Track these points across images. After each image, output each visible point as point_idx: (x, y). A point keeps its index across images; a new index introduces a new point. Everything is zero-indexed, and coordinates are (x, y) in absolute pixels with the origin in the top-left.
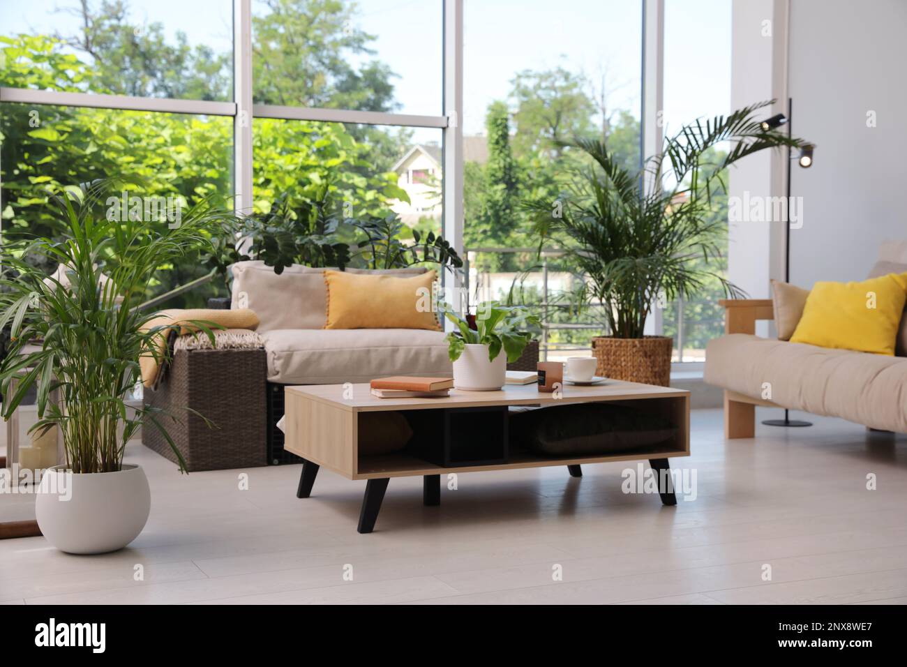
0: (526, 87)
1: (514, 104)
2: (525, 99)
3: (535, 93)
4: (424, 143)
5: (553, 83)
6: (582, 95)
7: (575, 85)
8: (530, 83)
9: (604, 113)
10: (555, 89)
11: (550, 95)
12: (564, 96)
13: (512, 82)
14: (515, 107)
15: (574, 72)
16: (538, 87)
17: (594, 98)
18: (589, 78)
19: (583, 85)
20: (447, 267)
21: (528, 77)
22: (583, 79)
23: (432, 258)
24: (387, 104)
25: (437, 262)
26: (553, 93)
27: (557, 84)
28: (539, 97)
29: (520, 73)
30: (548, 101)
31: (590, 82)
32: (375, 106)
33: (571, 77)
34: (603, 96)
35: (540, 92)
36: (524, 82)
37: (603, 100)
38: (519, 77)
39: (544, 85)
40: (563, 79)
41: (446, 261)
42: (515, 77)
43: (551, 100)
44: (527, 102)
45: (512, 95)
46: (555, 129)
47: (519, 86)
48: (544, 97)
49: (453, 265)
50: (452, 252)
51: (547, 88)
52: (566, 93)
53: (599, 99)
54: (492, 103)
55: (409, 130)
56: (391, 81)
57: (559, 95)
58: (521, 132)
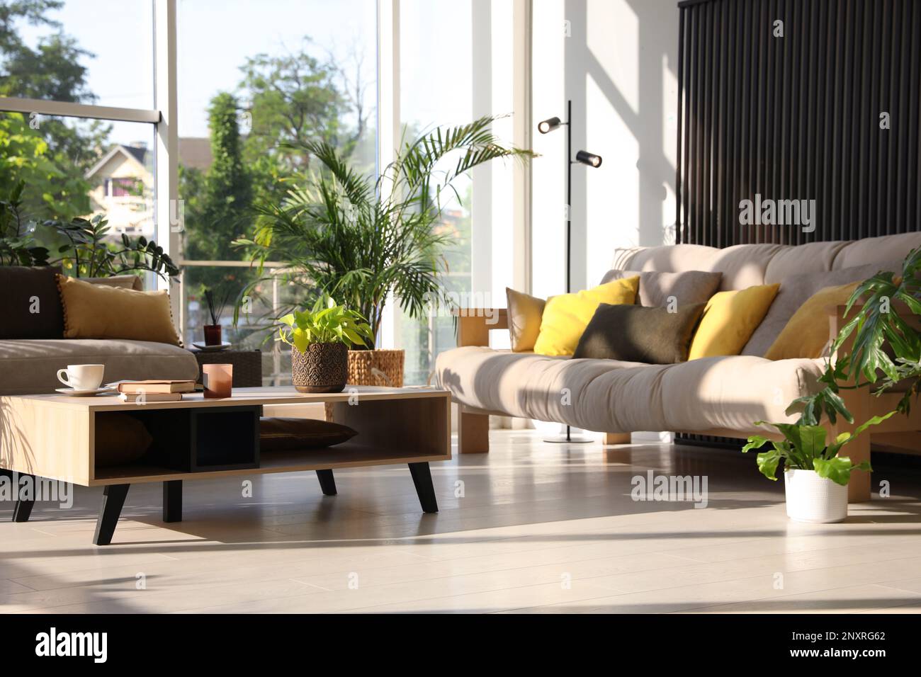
0: (261, 76)
1: (245, 97)
2: (261, 91)
3: (272, 83)
4: (128, 144)
5: (295, 71)
6: (331, 87)
7: (323, 75)
8: (266, 72)
9: (360, 112)
10: (296, 79)
11: (291, 87)
12: (309, 89)
13: (243, 69)
14: (246, 100)
15: (322, 59)
16: (276, 76)
17: (347, 92)
18: (340, 67)
19: (332, 76)
20: (161, 275)
21: (263, 63)
22: (333, 69)
23: (143, 265)
24: (76, 92)
25: (148, 269)
26: (295, 85)
27: (301, 73)
28: (277, 88)
29: (252, 58)
30: (288, 95)
31: (342, 72)
32: (63, 95)
33: (318, 65)
34: (358, 90)
35: (278, 83)
36: (258, 69)
37: (358, 96)
38: (252, 62)
39: (283, 73)
40: (307, 67)
41: (160, 269)
42: (246, 62)
43: (294, 94)
44: (262, 95)
45: (242, 85)
46: (298, 130)
47: (251, 73)
48: (283, 89)
49: (167, 273)
50: (166, 259)
51: (286, 78)
52: (311, 84)
53: (353, 93)
54: (216, 95)
55: (106, 124)
56: (82, 61)
57: (303, 88)
58: (256, 132)
